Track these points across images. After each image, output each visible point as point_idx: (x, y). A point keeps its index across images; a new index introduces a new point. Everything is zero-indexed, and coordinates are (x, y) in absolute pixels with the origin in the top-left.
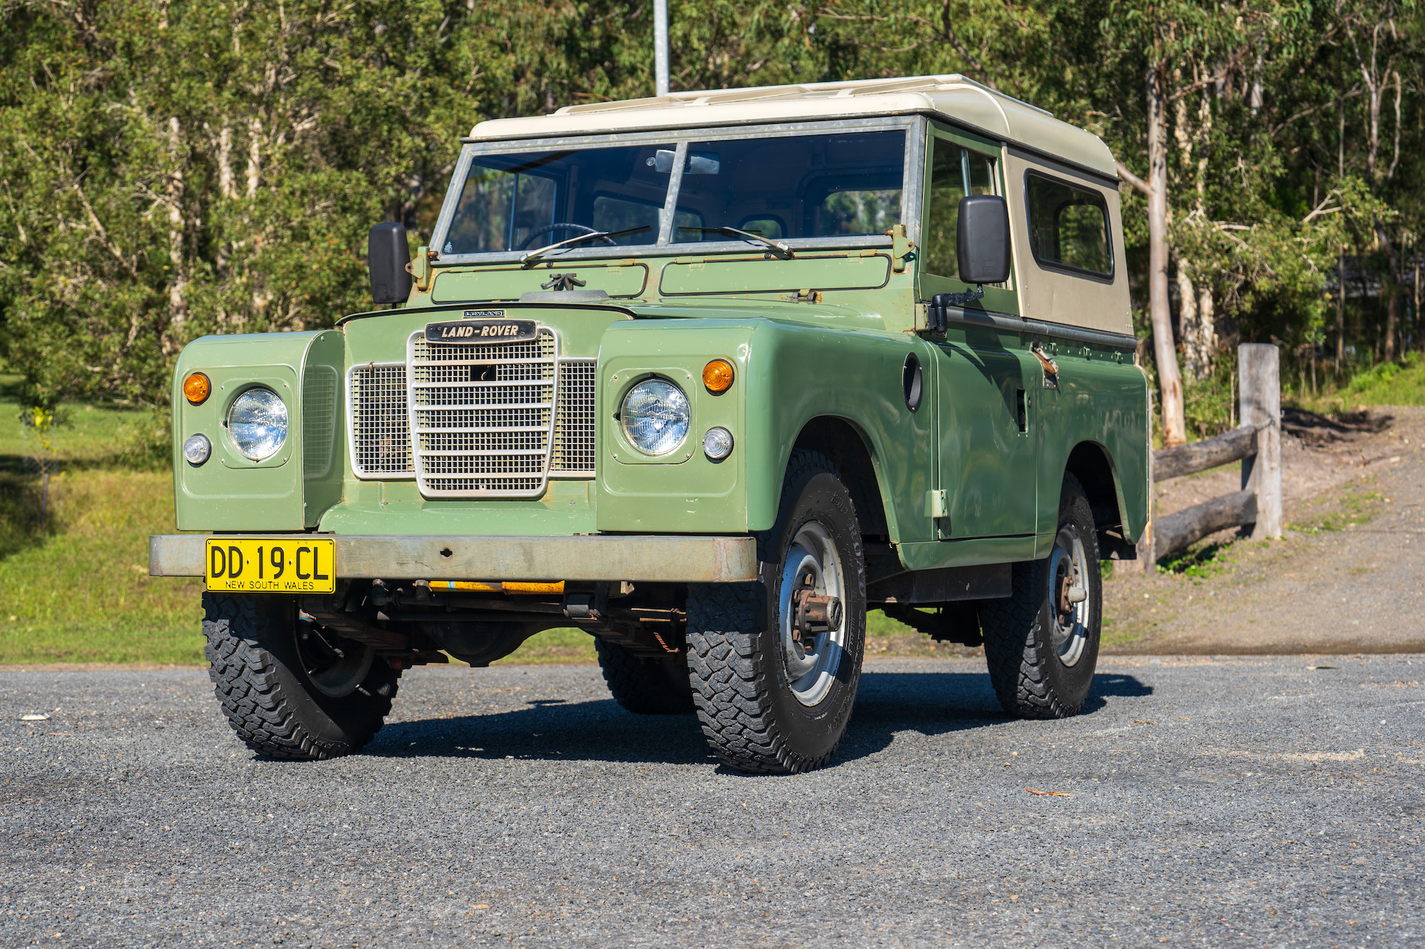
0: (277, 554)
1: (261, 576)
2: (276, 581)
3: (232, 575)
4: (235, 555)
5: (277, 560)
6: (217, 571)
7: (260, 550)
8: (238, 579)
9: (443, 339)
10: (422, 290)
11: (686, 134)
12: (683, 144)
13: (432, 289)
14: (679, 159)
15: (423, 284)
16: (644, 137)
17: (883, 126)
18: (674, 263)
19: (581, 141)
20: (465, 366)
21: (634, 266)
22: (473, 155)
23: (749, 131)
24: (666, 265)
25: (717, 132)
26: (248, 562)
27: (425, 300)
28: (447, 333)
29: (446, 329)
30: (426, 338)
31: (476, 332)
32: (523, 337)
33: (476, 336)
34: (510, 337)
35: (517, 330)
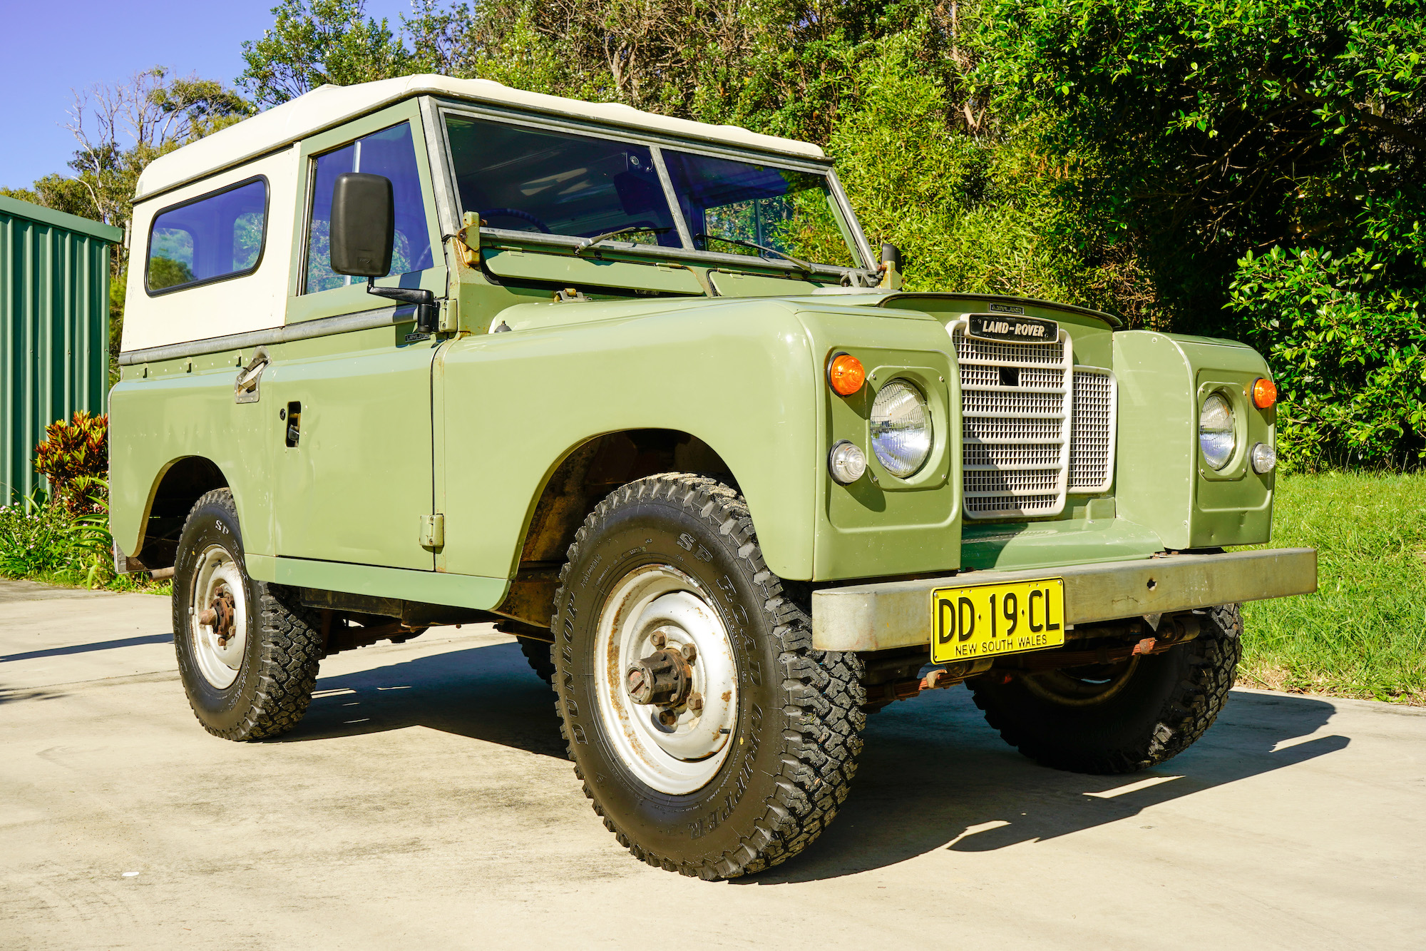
0: (1011, 602)
1: (994, 635)
2: (1010, 639)
3: (963, 638)
4: (966, 607)
5: (1011, 611)
6: (946, 634)
7: (993, 599)
8: (969, 642)
9: (983, 334)
10: (472, 265)
11: (658, 139)
12: (656, 148)
13: (480, 266)
14: (660, 163)
15: (477, 259)
16: (618, 132)
17: (810, 169)
18: (716, 271)
19: (557, 122)
20: (996, 367)
21: (681, 268)
22: (442, 110)
23: (709, 148)
24: (709, 272)
25: (684, 144)
26: (980, 617)
27: (478, 278)
28: (987, 328)
29: (986, 322)
30: (967, 331)
31: (1011, 328)
32: (1048, 340)
33: (1010, 334)
34: (1037, 338)
35: (1043, 330)
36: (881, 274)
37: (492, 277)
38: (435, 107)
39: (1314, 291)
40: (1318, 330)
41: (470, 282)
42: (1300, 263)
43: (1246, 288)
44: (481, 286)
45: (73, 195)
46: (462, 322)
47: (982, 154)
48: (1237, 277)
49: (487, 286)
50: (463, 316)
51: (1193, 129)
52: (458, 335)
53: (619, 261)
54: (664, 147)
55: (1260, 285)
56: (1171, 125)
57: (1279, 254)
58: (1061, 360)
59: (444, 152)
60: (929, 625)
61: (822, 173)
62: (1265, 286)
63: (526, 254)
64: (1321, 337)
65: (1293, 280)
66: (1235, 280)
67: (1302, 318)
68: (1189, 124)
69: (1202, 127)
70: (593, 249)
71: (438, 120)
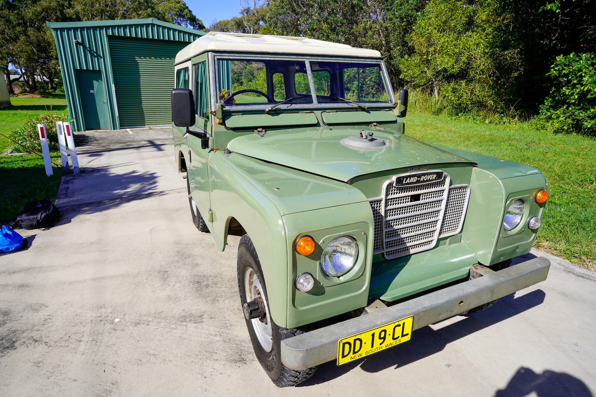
0: (383, 333)
1: (372, 346)
2: (380, 346)
3: (355, 353)
4: (358, 341)
5: (382, 336)
6: (345, 354)
7: (373, 334)
8: (358, 354)
9: (403, 184)
10: (220, 124)
11: (309, 57)
12: (308, 61)
13: (223, 123)
14: (309, 68)
15: (221, 121)
16: (292, 57)
17: (374, 62)
18: (325, 112)
19: (266, 56)
20: (409, 196)
21: (310, 113)
22: (216, 58)
23: (331, 58)
24: (322, 113)
25: (320, 58)
26: (365, 343)
27: (222, 128)
28: (406, 181)
29: (405, 179)
30: (394, 185)
31: (418, 179)
32: (437, 180)
33: (418, 181)
34: (432, 180)
35: (436, 176)
36: (396, 105)
37: (227, 128)
38: (213, 56)
39: (584, 70)
40: (582, 85)
41: (218, 131)
42: (581, 59)
43: (557, 68)
44: (223, 132)
45: (240, 22)
46: (216, 146)
47: (474, 12)
48: (555, 63)
49: (226, 131)
50: (216, 144)
51: (551, 10)
52: (215, 150)
53: (283, 113)
54: (311, 60)
55: (563, 68)
56: (542, 8)
57: (574, 55)
58: (444, 185)
59: (214, 76)
60: (337, 353)
61: (379, 63)
62: (565, 68)
63: (244, 116)
64: (582, 88)
65: (576, 66)
66: (554, 64)
67: (576, 79)
68: (549, 7)
69: (554, 9)
70: (273, 110)
71: (214, 62)
